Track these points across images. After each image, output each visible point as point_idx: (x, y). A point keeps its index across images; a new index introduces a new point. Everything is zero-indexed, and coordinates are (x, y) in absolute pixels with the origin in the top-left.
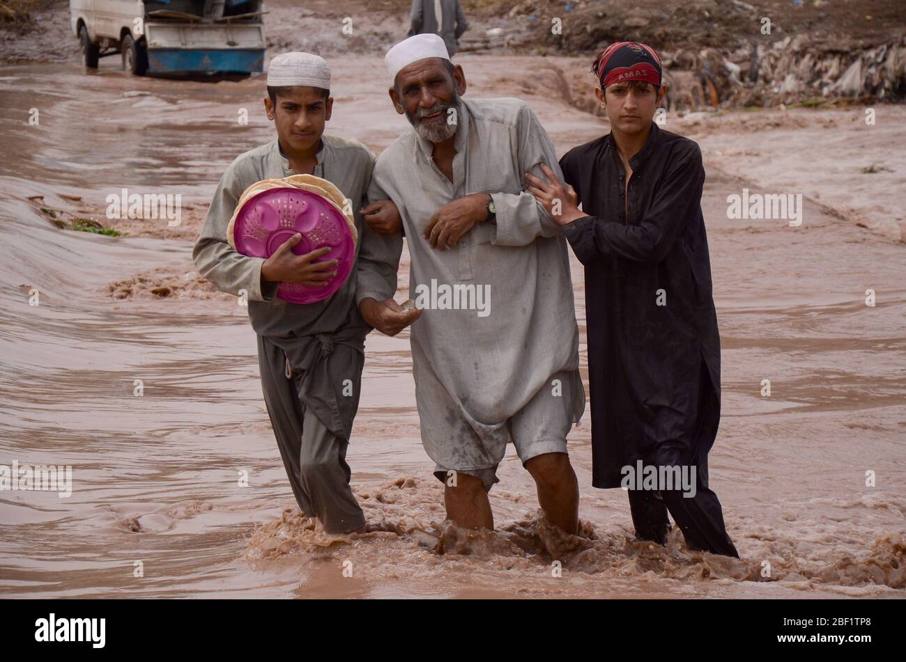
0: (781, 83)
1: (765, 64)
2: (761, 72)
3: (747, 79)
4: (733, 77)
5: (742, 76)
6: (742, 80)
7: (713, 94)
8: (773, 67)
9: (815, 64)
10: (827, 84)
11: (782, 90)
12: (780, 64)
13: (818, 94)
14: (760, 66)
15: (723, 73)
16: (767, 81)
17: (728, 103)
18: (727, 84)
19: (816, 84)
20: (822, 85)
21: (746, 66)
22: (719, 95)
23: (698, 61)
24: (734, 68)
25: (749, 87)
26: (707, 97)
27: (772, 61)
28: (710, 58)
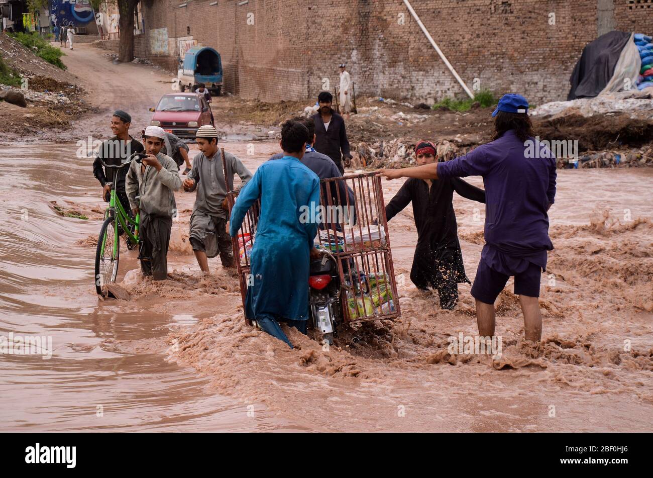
0: (393, 158)
1: (386, 149)
2: (384, 153)
3: (378, 156)
4: (373, 155)
5: (376, 154)
6: (376, 156)
7: (364, 162)
8: (390, 151)
9: (407, 151)
10: (411, 159)
11: (393, 161)
12: (392, 150)
13: (408, 163)
14: (384, 150)
15: (368, 153)
16: (387, 157)
17: (370, 166)
18: (370, 158)
19: (407, 159)
20: (410, 160)
21: (378, 150)
22: (366, 163)
23: (358, 147)
24: (373, 151)
25: (379, 159)
26: (362, 163)
27: (389, 148)
28: (363, 146)
